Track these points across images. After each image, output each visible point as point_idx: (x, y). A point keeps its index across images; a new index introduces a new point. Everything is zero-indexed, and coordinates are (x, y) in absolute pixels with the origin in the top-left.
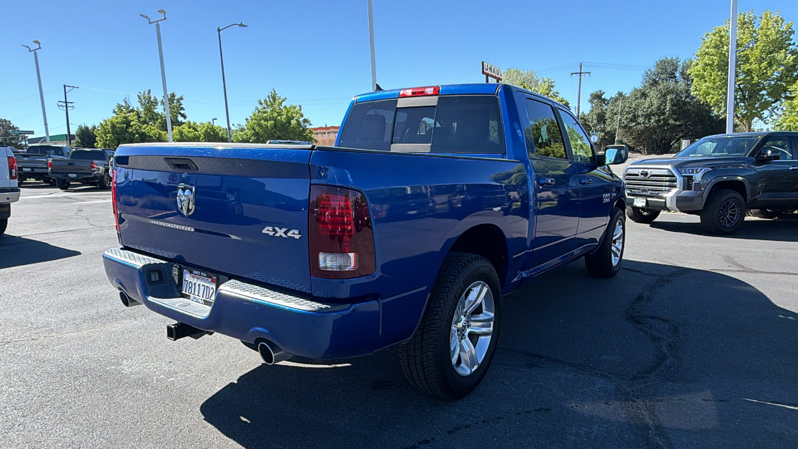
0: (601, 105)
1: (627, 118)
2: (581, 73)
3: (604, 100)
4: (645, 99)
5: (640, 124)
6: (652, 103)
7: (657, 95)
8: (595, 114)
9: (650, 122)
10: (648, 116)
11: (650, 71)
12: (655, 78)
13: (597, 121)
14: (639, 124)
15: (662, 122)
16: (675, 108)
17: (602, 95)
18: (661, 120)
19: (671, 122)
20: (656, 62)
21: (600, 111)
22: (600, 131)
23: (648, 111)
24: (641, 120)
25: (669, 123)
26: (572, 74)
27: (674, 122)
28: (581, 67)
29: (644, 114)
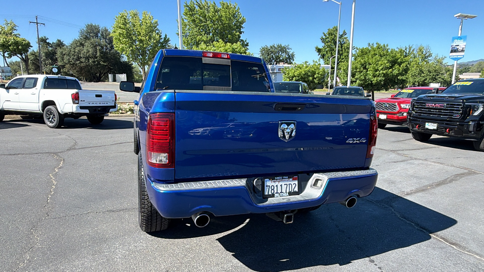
0: (47, 47)
1: (73, 58)
2: (37, 23)
3: (48, 44)
4: (83, 47)
5: (83, 63)
6: (88, 50)
7: (91, 46)
8: (44, 52)
9: (89, 62)
10: (87, 58)
11: (83, 30)
12: (86, 35)
13: (46, 58)
14: (81, 62)
15: (97, 62)
16: (102, 55)
17: (46, 39)
18: (95, 61)
19: (102, 63)
20: (86, 25)
21: (47, 51)
22: (49, 64)
23: (86, 55)
24: (83, 60)
25: (101, 64)
26: (30, 22)
27: (103, 63)
28: (37, 18)
29: (85, 56)
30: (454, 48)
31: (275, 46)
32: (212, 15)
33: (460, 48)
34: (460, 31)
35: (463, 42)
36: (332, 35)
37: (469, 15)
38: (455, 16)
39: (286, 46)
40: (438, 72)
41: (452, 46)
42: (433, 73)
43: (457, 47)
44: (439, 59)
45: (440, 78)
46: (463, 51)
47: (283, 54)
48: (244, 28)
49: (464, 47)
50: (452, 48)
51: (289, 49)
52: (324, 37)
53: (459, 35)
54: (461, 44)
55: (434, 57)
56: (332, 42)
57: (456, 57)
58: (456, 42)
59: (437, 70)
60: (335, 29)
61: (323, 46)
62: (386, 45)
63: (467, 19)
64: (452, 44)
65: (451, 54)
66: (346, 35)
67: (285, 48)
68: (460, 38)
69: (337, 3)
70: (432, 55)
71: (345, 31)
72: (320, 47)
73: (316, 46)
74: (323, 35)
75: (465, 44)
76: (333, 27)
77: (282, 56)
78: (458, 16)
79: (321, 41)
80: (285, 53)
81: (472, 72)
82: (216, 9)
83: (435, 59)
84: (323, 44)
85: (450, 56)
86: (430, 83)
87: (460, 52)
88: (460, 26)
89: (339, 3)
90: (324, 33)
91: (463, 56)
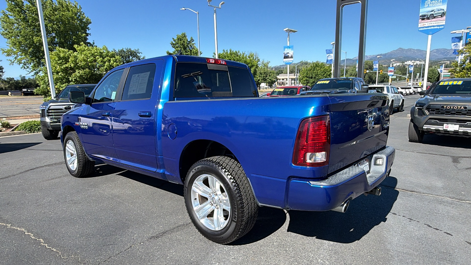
30: (286, 55)
31: (124, 50)
32: (50, 13)
33: (290, 55)
34: (288, 42)
35: (291, 50)
36: (181, 40)
37: (293, 30)
38: (284, 30)
39: (136, 51)
40: (267, 74)
41: (284, 53)
42: (263, 75)
43: (288, 54)
44: (265, 63)
45: (268, 79)
46: (292, 57)
47: (133, 58)
48: (90, 29)
49: (292, 54)
50: (285, 55)
51: (139, 54)
52: (174, 42)
53: (288, 45)
54: (290, 52)
55: (262, 62)
56: (182, 46)
57: (288, 62)
58: (287, 51)
59: (266, 72)
60: (183, 35)
61: (173, 52)
62: (237, 52)
63: (291, 33)
64: (284, 52)
65: (285, 60)
66: (193, 42)
67: (135, 53)
68: (289, 47)
69: (195, 12)
70: (260, 60)
71: (192, 38)
72: (171, 52)
73: (167, 51)
74: (173, 40)
75: (293, 52)
76: (181, 34)
77: (133, 60)
78: (286, 30)
79: (171, 46)
80: (135, 57)
81: (285, 74)
82: (54, 6)
83: (263, 63)
84: (174, 50)
85: (284, 61)
86: (262, 82)
87: (290, 58)
88: (288, 38)
89: (196, 13)
90: (173, 39)
91: (293, 61)
